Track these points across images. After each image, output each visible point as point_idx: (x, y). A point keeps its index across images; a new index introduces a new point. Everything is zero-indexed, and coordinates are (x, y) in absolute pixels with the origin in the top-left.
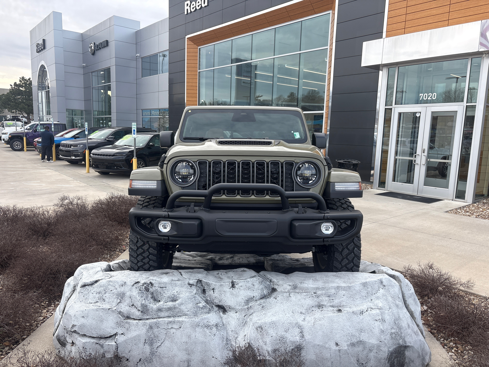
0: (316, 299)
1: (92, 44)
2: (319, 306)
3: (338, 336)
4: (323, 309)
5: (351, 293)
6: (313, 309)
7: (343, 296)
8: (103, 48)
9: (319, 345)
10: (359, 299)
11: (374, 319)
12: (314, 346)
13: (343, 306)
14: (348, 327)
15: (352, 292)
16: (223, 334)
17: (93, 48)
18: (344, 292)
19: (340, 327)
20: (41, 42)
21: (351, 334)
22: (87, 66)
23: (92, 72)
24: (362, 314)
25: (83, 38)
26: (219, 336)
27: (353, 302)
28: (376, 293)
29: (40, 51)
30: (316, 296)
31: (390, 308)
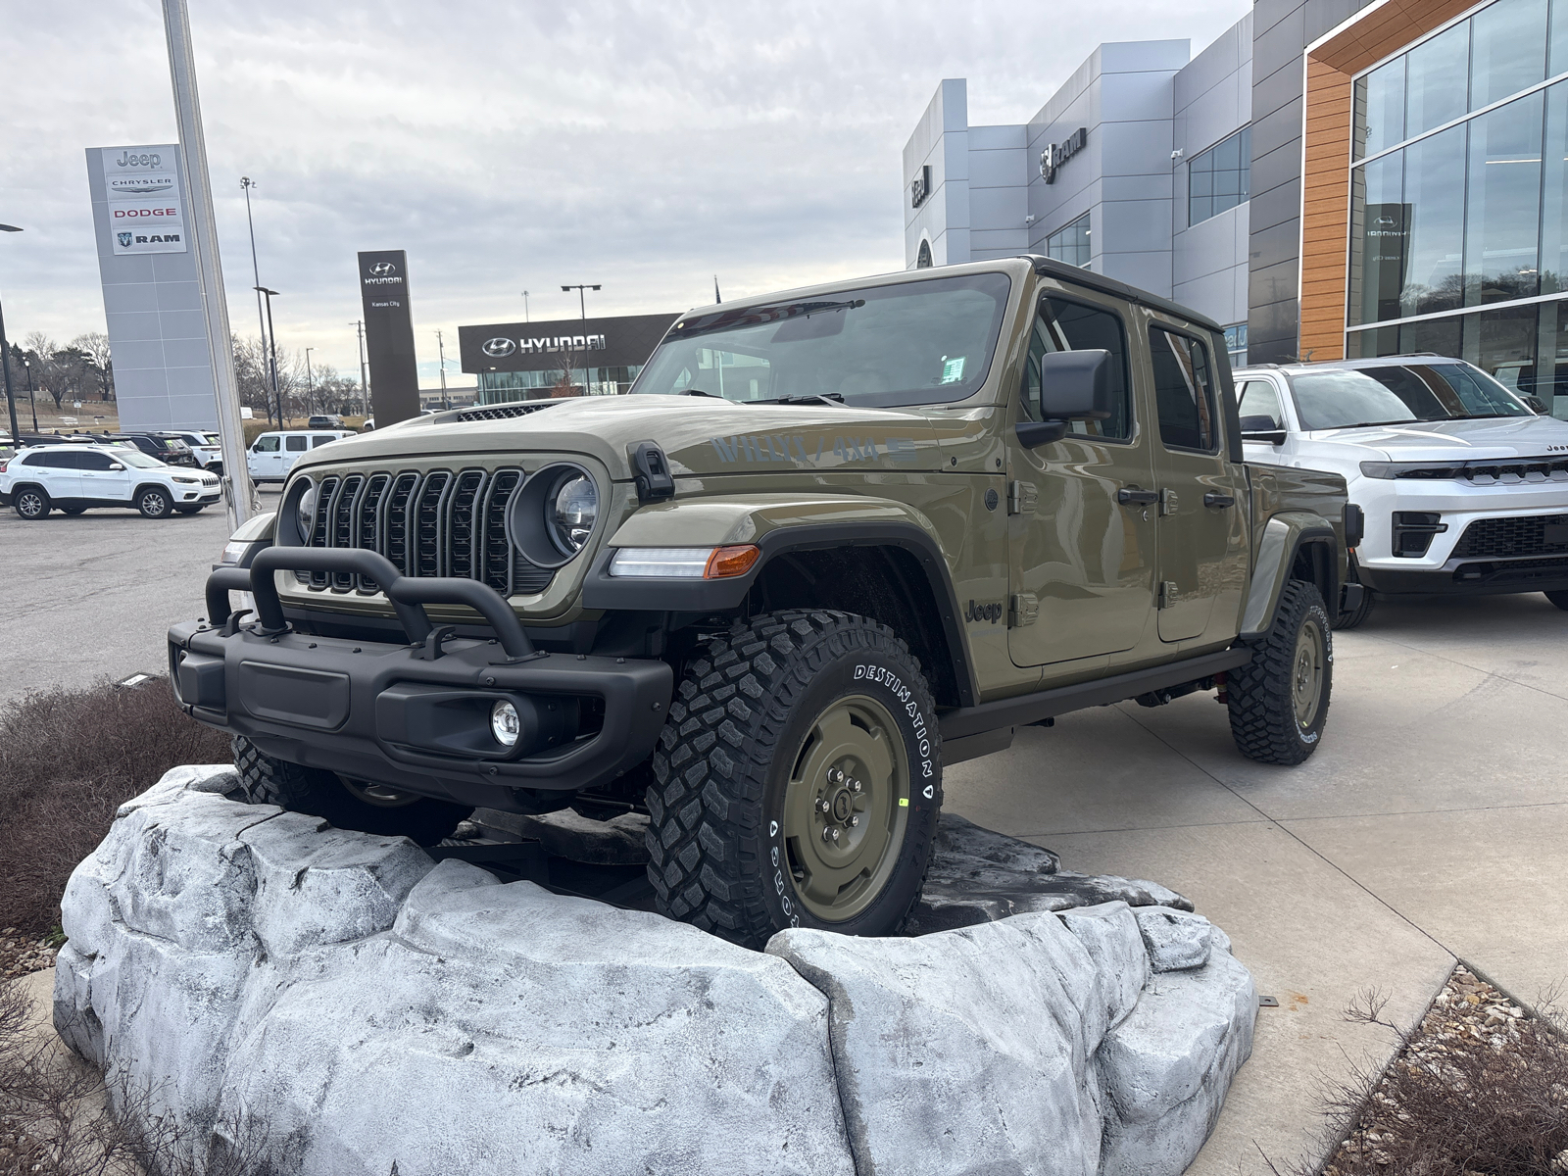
0: (430, 984)
1: (1046, 151)
2: (429, 1013)
3: (409, 1140)
4: (434, 1027)
5: (549, 995)
6: (411, 1016)
7: (517, 999)
8: (1073, 155)
9: (348, 1150)
10: (566, 1028)
11: (546, 1122)
12: (337, 1147)
13: (499, 1036)
14: (449, 1120)
15: (555, 991)
16: (217, 1023)
17: (1049, 162)
18: (529, 984)
19: (427, 1109)
20: (920, 176)
21: (446, 1147)
22: (1038, 220)
23: (1048, 237)
24: (520, 1086)
25: (1029, 136)
26: (205, 1027)
27: (539, 1031)
28: (648, 1024)
29: (920, 202)
30: (438, 972)
31: (662, 1100)
